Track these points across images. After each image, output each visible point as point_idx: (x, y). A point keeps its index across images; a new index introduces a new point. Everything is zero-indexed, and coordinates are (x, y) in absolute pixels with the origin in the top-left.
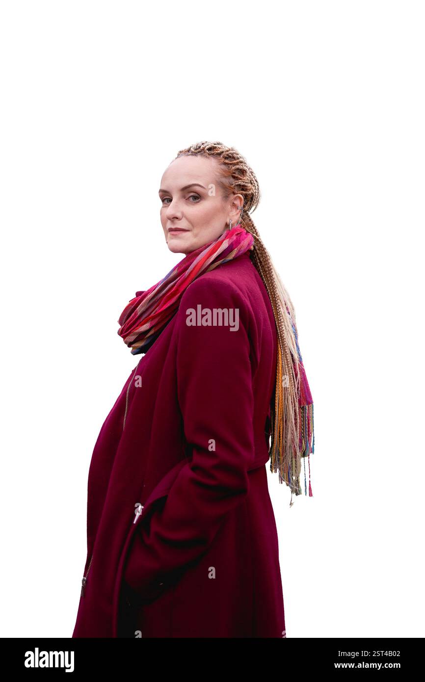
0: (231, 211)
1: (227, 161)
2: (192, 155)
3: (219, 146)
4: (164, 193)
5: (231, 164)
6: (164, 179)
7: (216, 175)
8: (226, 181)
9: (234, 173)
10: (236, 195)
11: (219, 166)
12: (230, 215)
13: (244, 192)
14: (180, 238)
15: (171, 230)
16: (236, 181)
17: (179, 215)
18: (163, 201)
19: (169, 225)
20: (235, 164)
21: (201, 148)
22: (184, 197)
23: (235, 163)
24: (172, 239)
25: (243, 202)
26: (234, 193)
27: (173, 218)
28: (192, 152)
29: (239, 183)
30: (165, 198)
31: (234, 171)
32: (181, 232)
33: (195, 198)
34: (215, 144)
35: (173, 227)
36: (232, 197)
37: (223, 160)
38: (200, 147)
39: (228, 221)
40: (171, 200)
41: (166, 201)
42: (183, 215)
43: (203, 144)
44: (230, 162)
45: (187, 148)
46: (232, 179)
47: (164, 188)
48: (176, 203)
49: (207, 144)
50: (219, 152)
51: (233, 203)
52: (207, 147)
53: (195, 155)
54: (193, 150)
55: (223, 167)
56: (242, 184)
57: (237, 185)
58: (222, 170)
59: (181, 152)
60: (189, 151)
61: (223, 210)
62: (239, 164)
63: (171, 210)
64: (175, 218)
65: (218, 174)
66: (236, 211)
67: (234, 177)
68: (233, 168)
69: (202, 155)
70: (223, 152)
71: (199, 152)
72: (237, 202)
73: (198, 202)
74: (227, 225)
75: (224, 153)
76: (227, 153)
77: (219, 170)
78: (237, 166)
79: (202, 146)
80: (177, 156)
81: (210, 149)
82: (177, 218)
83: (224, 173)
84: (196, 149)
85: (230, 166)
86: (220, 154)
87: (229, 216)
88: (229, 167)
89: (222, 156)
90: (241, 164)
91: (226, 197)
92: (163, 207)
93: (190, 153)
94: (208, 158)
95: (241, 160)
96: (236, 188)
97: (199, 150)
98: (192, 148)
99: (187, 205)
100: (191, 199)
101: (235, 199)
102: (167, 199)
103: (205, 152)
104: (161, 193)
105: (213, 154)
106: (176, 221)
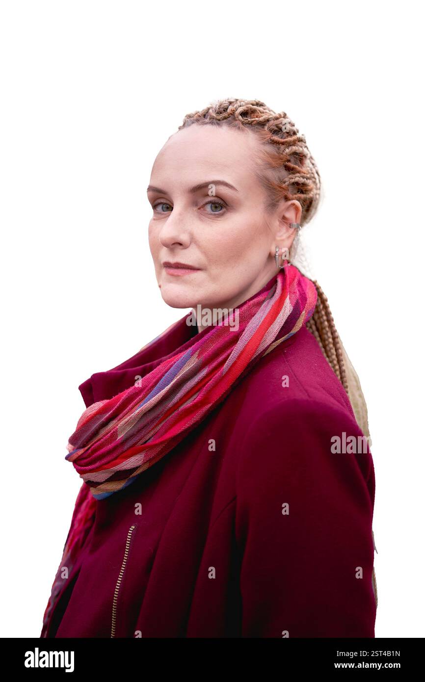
0: (280, 231)
1: (276, 138)
2: (212, 123)
3: (261, 109)
4: (157, 194)
5: (283, 143)
6: (158, 167)
7: (257, 164)
8: (274, 175)
9: (289, 161)
10: (290, 203)
11: (262, 146)
12: (278, 238)
13: (303, 196)
14: (185, 282)
15: (167, 265)
16: (291, 176)
17: (184, 238)
18: (155, 207)
19: (165, 256)
20: (289, 144)
21: (229, 111)
22: (194, 203)
23: (290, 141)
24: (171, 282)
25: (300, 214)
26: (287, 199)
27: (174, 244)
28: (212, 118)
29: (297, 179)
30: (159, 201)
31: (288, 158)
32: (187, 271)
33: (216, 207)
34: (253, 105)
35: (172, 260)
36: (283, 205)
37: (269, 136)
38: (226, 109)
39: (273, 249)
40: (169, 208)
41: (159, 208)
42: (193, 240)
43: (231, 103)
44: (282, 140)
45: (201, 108)
46: (284, 173)
47: (158, 184)
48: (180, 214)
49: (239, 104)
50: (261, 119)
51: (284, 218)
52: (240, 110)
53: (218, 124)
54: (214, 115)
55: (270, 149)
56: (302, 180)
57: (293, 184)
58: (268, 153)
59: (189, 116)
60: (205, 115)
61: (265, 230)
62: (297, 142)
63: (169, 228)
64: (176, 245)
65: (259, 161)
66: (287, 231)
67: (289, 169)
68: (287, 151)
69: (230, 124)
70: (268, 120)
71: (225, 118)
72: (290, 215)
73: (222, 215)
74: (271, 257)
75: (271, 122)
76: (276, 122)
77: (262, 155)
78: (294, 148)
79: (231, 108)
80: (181, 124)
81: (244, 114)
82: (181, 244)
83: (270, 160)
84: (219, 113)
85: (282, 147)
86: (262, 124)
87: (274, 239)
88: (279, 149)
89: (266, 128)
90: (300, 144)
91: (272, 206)
92: (154, 219)
93: (207, 120)
94: (243, 130)
95: (299, 135)
96: (290, 188)
97: (225, 114)
98: (211, 111)
99: (201, 220)
100: (208, 208)
101: (288, 209)
102: (164, 204)
103: (235, 119)
104: (151, 193)
105: (250, 124)
106: (179, 249)
